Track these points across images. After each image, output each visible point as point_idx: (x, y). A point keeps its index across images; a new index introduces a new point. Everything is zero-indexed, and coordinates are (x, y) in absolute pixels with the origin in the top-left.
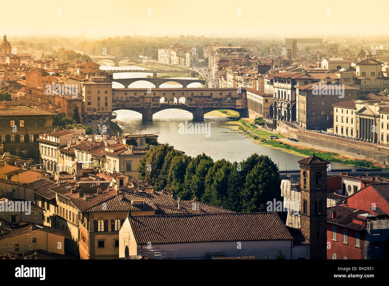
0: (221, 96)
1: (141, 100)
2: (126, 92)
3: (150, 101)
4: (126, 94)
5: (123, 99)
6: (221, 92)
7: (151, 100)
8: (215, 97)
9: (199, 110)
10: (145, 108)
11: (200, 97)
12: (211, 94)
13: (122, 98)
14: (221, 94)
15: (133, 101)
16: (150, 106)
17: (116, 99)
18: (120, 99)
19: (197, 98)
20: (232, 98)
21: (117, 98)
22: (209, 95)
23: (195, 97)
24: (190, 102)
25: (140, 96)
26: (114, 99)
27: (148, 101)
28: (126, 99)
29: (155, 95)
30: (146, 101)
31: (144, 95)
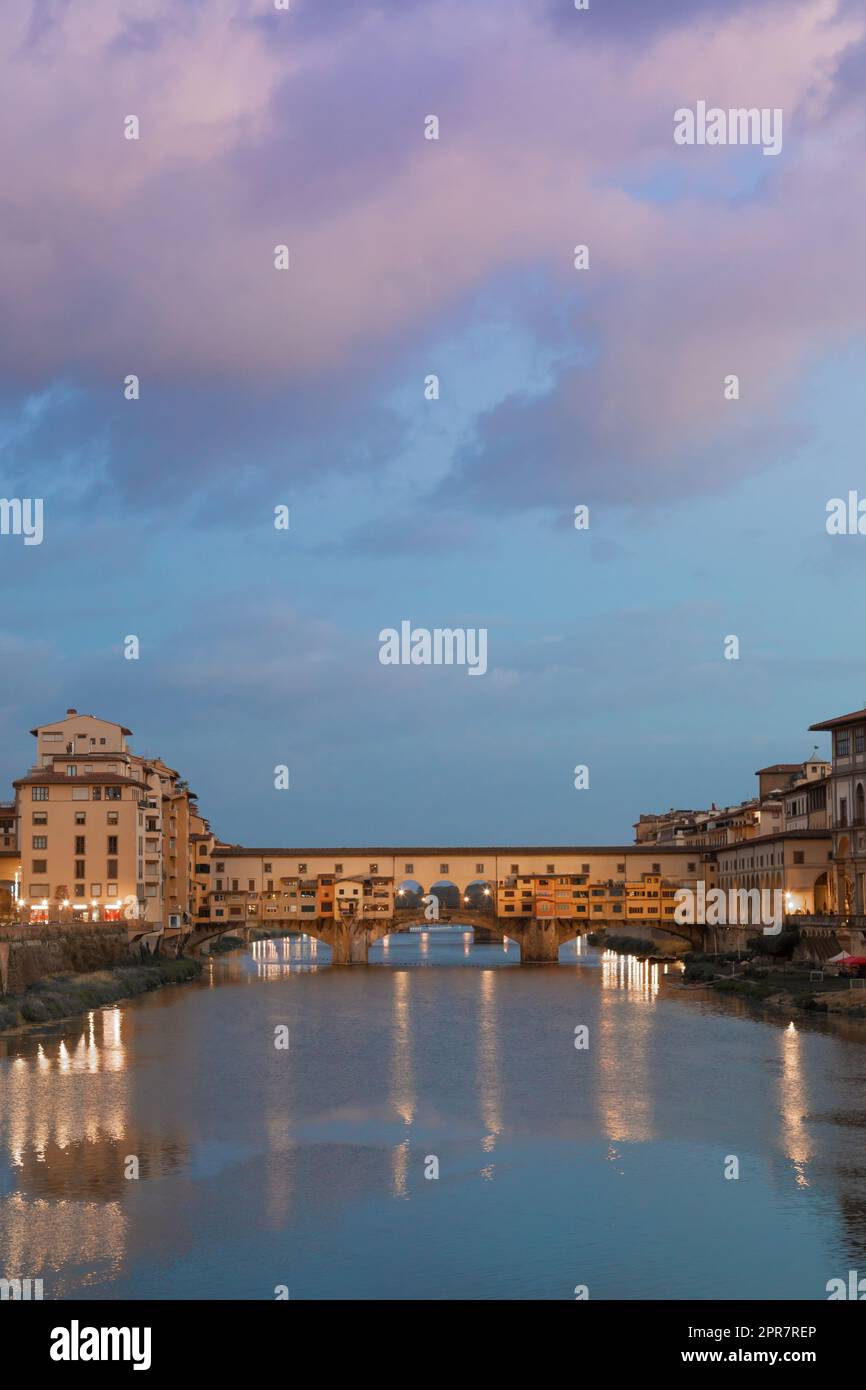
0: (623, 874)
1: (323, 890)
2: (267, 860)
3: (356, 892)
4: (268, 868)
5: (258, 889)
6: (620, 860)
7: (360, 888)
8: (599, 881)
9: (540, 928)
10: (337, 917)
11: (543, 881)
12: (586, 868)
13: (252, 884)
14: (621, 868)
15: (293, 895)
16: (352, 910)
17: (231, 889)
18: (244, 886)
19: (532, 881)
20: (664, 884)
21: (235, 883)
22: (579, 871)
23: (527, 880)
24: (508, 898)
25: (320, 876)
26: (224, 888)
27: (349, 894)
28: (266, 889)
29: (377, 872)
30: (342, 892)
31: (333, 873)
